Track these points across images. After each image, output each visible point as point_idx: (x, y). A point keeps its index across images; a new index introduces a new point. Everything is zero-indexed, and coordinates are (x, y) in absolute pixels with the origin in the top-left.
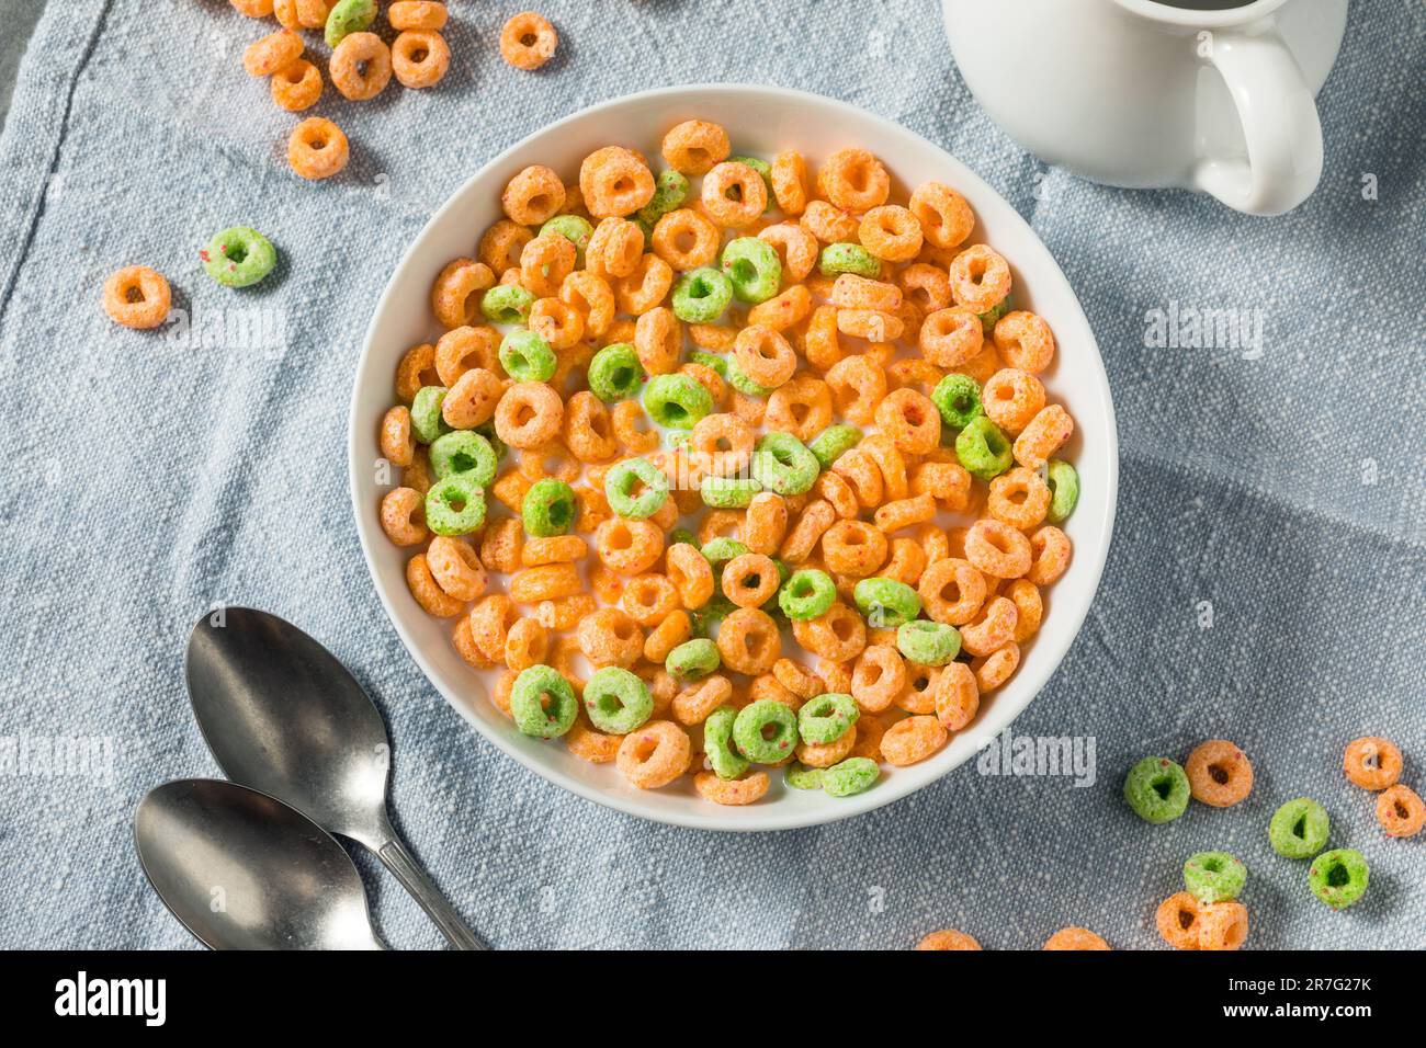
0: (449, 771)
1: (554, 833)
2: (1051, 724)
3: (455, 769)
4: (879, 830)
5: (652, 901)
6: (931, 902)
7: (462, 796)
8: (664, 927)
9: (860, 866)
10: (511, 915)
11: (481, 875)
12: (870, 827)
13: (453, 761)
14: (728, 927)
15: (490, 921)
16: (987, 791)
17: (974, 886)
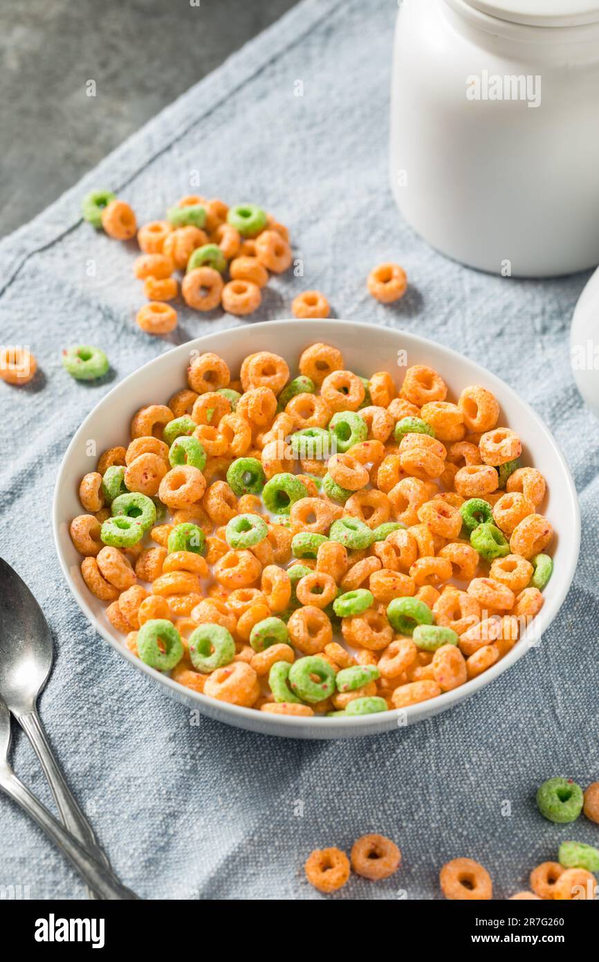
0: (86, 653)
1: (140, 713)
2: (502, 748)
3: (91, 654)
4: (359, 773)
5: (188, 768)
6: (378, 824)
7: (89, 670)
8: (190, 785)
9: (338, 789)
10: (91, 742)
11: (81, 713)
12: (353, 770)
13: (93, 650)
14: (232, 796)
15: (75, 741)
16: (443, 772)
17: (412, 823)
